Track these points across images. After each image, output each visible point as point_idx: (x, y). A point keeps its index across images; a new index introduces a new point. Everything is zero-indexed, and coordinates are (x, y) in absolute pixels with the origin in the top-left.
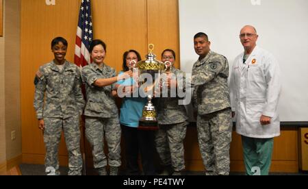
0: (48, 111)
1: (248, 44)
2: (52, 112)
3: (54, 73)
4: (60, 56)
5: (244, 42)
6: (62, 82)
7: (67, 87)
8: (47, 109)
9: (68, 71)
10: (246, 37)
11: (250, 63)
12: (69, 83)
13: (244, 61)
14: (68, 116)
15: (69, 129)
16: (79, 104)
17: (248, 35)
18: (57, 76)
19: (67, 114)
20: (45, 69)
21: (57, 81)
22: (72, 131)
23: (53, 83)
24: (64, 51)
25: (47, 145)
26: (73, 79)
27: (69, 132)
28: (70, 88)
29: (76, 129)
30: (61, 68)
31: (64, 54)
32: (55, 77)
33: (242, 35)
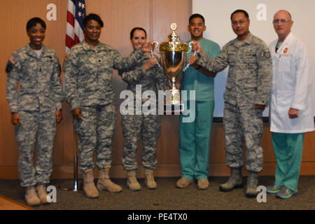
0: (23, 103)
1: (282, 32)
2: (27, 104)
3: (31, 59)
4: (38, 40)
5: (278, 29)
6: (41, 70)
7: (45, 75)
8: (21, 101)
9: (47, 57)
10: (280, 23)
11: (282, 52)
12: (48, 71)
13: (277, 49)
14: (44, 110)
15: (45, 125)
16: (57, 96)
17: (283, 21)
18: (35, 63)
19: (45, 107)
20: (20, 54)
21: (35, 68)
22: (49, 128)
23: (30, 70)
24: (43, 35)
25: (23, 144)
26: (52, 67)
27: (45, 128)
28: (48, 78)
29: (53, 125)
30: (38, 53)
31: (43, 38)
32: (32, 64)
33: (276, 21)
